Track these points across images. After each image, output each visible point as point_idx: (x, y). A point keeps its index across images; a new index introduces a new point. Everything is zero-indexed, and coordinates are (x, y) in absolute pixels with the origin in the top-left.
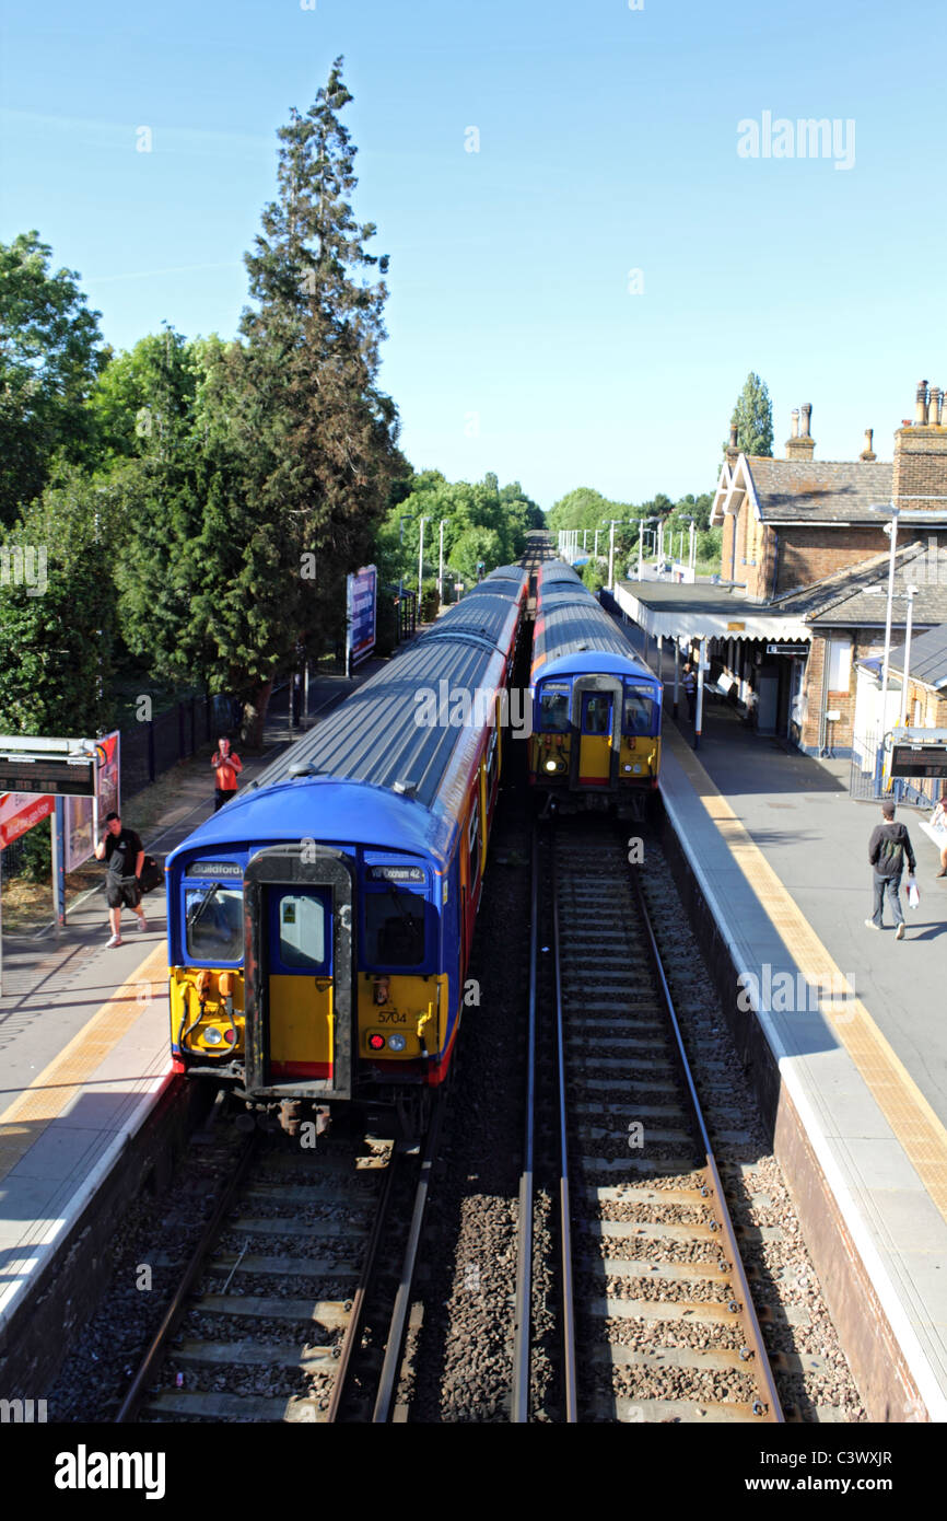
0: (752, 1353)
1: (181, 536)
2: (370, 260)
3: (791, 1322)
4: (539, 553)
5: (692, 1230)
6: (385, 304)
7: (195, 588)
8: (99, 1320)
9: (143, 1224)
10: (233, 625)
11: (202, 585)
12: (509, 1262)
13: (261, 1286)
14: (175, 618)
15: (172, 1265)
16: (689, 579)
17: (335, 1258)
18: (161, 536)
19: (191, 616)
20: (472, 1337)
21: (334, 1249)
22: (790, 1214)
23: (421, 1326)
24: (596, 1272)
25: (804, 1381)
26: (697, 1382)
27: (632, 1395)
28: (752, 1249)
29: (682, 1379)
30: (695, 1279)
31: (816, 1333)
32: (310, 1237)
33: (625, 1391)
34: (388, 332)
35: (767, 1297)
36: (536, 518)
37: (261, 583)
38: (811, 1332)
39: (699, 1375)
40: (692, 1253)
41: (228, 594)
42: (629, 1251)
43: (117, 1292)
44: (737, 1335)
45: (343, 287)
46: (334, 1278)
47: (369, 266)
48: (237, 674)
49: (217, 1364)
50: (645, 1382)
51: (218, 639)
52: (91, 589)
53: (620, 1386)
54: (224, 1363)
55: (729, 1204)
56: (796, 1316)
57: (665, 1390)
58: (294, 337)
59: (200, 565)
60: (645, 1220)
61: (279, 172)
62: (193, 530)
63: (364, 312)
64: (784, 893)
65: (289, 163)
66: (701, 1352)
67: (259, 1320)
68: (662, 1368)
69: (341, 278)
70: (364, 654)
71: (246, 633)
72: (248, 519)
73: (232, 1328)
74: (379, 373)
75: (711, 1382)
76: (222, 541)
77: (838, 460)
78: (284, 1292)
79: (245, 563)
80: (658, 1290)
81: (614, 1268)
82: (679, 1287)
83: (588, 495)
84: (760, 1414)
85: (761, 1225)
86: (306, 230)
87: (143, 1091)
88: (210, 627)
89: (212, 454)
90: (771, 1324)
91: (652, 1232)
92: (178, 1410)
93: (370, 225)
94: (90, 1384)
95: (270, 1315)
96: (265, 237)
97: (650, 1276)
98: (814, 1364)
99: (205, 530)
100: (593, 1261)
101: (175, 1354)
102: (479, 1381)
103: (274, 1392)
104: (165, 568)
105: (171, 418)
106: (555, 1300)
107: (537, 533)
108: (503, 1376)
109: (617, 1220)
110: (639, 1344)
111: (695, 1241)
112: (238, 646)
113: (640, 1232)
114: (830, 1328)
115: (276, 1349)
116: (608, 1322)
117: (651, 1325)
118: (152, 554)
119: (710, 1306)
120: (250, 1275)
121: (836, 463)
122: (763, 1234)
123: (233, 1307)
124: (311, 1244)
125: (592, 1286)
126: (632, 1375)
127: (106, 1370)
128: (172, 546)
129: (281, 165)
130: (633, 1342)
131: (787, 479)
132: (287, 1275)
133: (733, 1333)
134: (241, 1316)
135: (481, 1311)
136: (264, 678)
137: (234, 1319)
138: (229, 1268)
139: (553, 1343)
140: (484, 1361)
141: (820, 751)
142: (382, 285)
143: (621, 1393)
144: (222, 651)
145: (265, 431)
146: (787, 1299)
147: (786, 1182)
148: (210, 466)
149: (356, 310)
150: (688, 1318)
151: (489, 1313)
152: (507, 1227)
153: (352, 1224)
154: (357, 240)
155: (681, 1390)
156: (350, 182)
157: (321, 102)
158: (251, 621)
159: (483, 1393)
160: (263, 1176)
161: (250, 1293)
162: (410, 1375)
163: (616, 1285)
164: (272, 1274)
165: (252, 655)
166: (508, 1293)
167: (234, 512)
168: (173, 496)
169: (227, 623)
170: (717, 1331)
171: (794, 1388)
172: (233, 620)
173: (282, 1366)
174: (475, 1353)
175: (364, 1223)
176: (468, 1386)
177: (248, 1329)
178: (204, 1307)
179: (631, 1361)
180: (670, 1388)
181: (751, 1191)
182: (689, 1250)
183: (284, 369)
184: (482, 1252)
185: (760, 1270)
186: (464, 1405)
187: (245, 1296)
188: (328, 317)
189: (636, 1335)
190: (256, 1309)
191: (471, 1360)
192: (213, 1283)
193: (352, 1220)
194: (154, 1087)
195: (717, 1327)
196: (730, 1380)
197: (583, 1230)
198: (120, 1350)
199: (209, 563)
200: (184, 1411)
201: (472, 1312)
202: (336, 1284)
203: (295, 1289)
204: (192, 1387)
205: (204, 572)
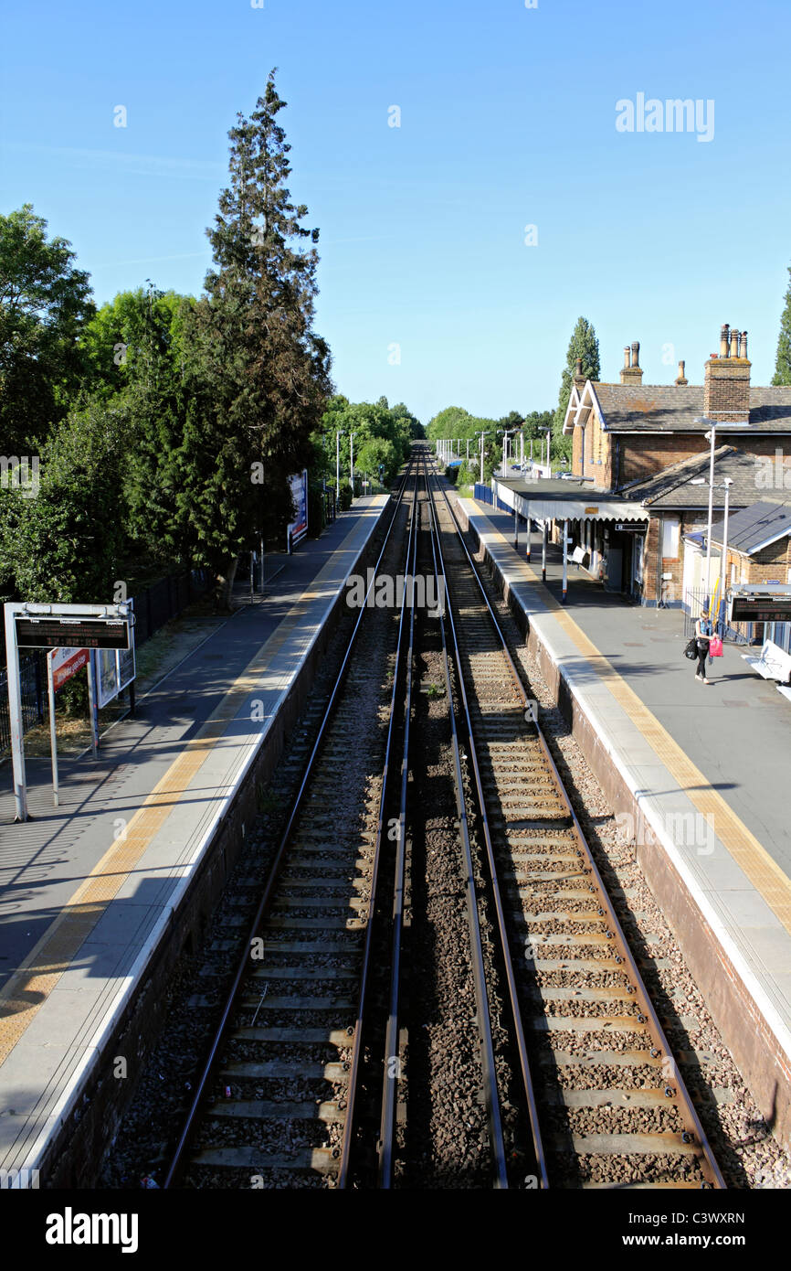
0: (660, 1052)
1: (166, 447)
2: (305, 233)
3: (686, 1028)
4: (421, 457)
5: (603, 963)
6: (317, 267)
7: (178, 487)
8: (161, 1050)
9: (186, 975)
10: (209, 515)
11: (184, 484)
12: (468, 993)
13: (281, 1019)
14: (164, 510)
15: (210, 1005)
16: (547, 474)
17: (334, 996)
18: (150, 447)
19: (176, 510)
20: (448, 1051)
21: (332, 989)
22: (675, 949)
23: (407, 1044)
24: (535, 997)
25: (701, 1071)
26: (620, 1075)
27: (573, 1087)
28: (649, 976)
29: (609, 1074)
30: (609, 1000)
31: (704, 1035)
32: (313, 980)
33: (567, 1084)
34: (319, 288)
35: (665, 1011)
36: (418, 431)
37: (229, 482)
38: (701, 1035)
39: (621, 1070)
40: (605, 980)
41: (205, 491)
42: (557, 982)
43: (171, 1028)
44: (646, 1039)
45: (284, 254)
46: (336, 1011)
47: (304, 237)
48: (213, 553)
49: (256, 1079)
50: (581, 1078)
51: (197, 526)
52: (108, 489)
53: (563, 1081)
54: (261, 1078)
55: (629, 943)
56: (689, 1022)
57: (597, 1083)
58: (248, 293)
59: (182, 469)
60: (566, 957)
61: (231, 165)
62: (175, 443)
63: (300, 274)
64: (645, 710)
65: (238, 158)
66: (620, 1053)
67: (283, 1044)
68: (593, 1066)
69: (282, 247)
70: (300, 536)
71: (218, 521)
72: (217, 433)
73: (263, 1051)
74: (314, 321)
75: (631, 1074)
76: (199, 451)
77: (661, 384)
78: (299, 1023)
79: (217, 468)
80: (583, 1009)
81: (548, 994)
82: (598, 1006)
83: (457, 413)
84: (671, 1096)
85: (654, 957)
86: (253, 210)
87: (178, 875)
88: (192, 517)
89: (188, 383)
90: (670, 1030)
91: (573, 966)
92: (231, 1114)
93: (302, 206)
94: (161, 1098)
95: (291, 1040)
96: (222, 215)
97: (575, 998)
98: (705, 1057)
99: (185, 442)
100: (531, 990)
101: (224, 1073)
102: (457, 1083)
103: (302, 1098)
104: (154, 473)
105: (155, 357)
106: (507, 1020)
107: (420, 442)
108: (475, 1078)
109: (545, 958)
110: (574, 1049)
111: (606, 971)
112: (214, 531)
113: (564, 967)
114: (714, 1031)
115: (299, 1066)
116: (549, 1034)
117: (580, 1036)
118: (144, 461)
119: (622, 1019)
120: (271, 1011)
121: (660, 387)
122: (657, 963)
123: (262, 1035)
124: (315, 986)
125: (534, 1008)
126: (571, 1072)
127: (172, 1087)
128: (159, 455)
129: (232, 159)
130: (569, 1048)
131: (624, 399)
132: (299, 1009)
133: (643, 1038)
134: (268, 1042)
135: (452, 1031)
136: (233, 555)
137: (264, 1044)
138: (255, 1006)
139: (509, 1052)
140: (458, 1068)
141: (658, 603)
142: (314, 252)
143: (565, 1086)
144: (201, 535)
145: (228, 365)
146: (680, 1011)
147: (670, 925)
148: (186, 392)
149: (294, 273)
150: (608, 1029)
151: (458, 1032)
152: (463, 967)
153: (345, 970)
154: (294, 219)
155: (609, 1082)
156: (285, 173)
157: (261, 110)
158: (223, 511)
159: (461, 1091)
160: (271, 935)
161: (273, 1024)
162: (403, 1081)
163: (550, 1007)
164: (287, 1010)
165: (224, 537)
166: (470, 1017)
167: (207, 427)
168: (159, 416)
169: (204, 513)
170: (630, 1037)
171: (693, 1075)
172: (209, 511)
173: (305, 1079)
174: (452, 1062)
175: (354, 968)
176: (449, 1087)
177: (276, 1052)
178: (240, 1037)
179: (569, 1063)
180: (601, 1081)
181: (643, 932)
182: (602, 978)
183: (241, 318)
184: (447, 986)
185: (657, 991)
186: (448, 1101)
187: (270, 1027)
188: (273, 277)
189: (571, 1043)
190: (280, 1036)
191: (449, 1067)
192: (244, 1018)
193: (343, 966)
194: (187, 872)
195: (630, 1034)
196: (645, 1072)
197: (522, 967)
198: (180, 1071)
199: (189, 467)
200: (235, 1115)
201: (445, 1032)
202: (337, 1016)
203: (308, 1020)
204: (239, 1097)
205: (185, 475)
